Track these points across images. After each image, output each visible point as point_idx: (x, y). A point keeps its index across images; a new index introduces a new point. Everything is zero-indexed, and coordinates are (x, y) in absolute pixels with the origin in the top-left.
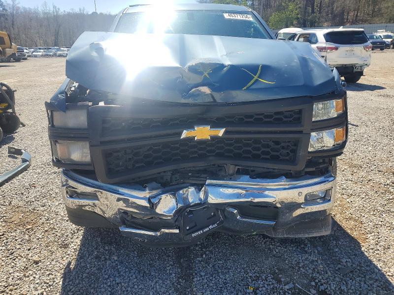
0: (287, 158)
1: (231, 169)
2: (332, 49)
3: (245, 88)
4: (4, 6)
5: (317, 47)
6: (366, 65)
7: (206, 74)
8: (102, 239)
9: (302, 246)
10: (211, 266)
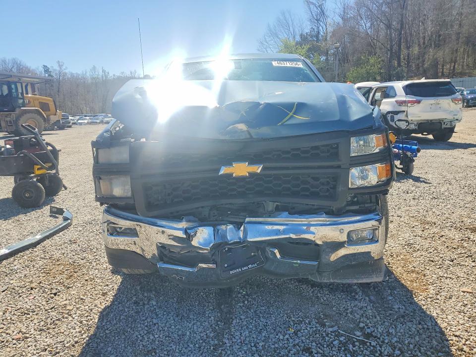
0: (327, 194)
1: (271, 206)
2: (413, 102)
3: (280, 124)
4: (50, 72)
5: (396, 101)
6: (457, 120)
7: (243, 112)
8: (141, 288)
9: (353, 294)
10: (252, 311)
